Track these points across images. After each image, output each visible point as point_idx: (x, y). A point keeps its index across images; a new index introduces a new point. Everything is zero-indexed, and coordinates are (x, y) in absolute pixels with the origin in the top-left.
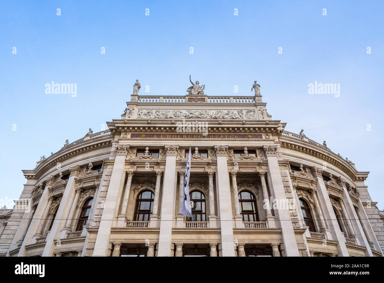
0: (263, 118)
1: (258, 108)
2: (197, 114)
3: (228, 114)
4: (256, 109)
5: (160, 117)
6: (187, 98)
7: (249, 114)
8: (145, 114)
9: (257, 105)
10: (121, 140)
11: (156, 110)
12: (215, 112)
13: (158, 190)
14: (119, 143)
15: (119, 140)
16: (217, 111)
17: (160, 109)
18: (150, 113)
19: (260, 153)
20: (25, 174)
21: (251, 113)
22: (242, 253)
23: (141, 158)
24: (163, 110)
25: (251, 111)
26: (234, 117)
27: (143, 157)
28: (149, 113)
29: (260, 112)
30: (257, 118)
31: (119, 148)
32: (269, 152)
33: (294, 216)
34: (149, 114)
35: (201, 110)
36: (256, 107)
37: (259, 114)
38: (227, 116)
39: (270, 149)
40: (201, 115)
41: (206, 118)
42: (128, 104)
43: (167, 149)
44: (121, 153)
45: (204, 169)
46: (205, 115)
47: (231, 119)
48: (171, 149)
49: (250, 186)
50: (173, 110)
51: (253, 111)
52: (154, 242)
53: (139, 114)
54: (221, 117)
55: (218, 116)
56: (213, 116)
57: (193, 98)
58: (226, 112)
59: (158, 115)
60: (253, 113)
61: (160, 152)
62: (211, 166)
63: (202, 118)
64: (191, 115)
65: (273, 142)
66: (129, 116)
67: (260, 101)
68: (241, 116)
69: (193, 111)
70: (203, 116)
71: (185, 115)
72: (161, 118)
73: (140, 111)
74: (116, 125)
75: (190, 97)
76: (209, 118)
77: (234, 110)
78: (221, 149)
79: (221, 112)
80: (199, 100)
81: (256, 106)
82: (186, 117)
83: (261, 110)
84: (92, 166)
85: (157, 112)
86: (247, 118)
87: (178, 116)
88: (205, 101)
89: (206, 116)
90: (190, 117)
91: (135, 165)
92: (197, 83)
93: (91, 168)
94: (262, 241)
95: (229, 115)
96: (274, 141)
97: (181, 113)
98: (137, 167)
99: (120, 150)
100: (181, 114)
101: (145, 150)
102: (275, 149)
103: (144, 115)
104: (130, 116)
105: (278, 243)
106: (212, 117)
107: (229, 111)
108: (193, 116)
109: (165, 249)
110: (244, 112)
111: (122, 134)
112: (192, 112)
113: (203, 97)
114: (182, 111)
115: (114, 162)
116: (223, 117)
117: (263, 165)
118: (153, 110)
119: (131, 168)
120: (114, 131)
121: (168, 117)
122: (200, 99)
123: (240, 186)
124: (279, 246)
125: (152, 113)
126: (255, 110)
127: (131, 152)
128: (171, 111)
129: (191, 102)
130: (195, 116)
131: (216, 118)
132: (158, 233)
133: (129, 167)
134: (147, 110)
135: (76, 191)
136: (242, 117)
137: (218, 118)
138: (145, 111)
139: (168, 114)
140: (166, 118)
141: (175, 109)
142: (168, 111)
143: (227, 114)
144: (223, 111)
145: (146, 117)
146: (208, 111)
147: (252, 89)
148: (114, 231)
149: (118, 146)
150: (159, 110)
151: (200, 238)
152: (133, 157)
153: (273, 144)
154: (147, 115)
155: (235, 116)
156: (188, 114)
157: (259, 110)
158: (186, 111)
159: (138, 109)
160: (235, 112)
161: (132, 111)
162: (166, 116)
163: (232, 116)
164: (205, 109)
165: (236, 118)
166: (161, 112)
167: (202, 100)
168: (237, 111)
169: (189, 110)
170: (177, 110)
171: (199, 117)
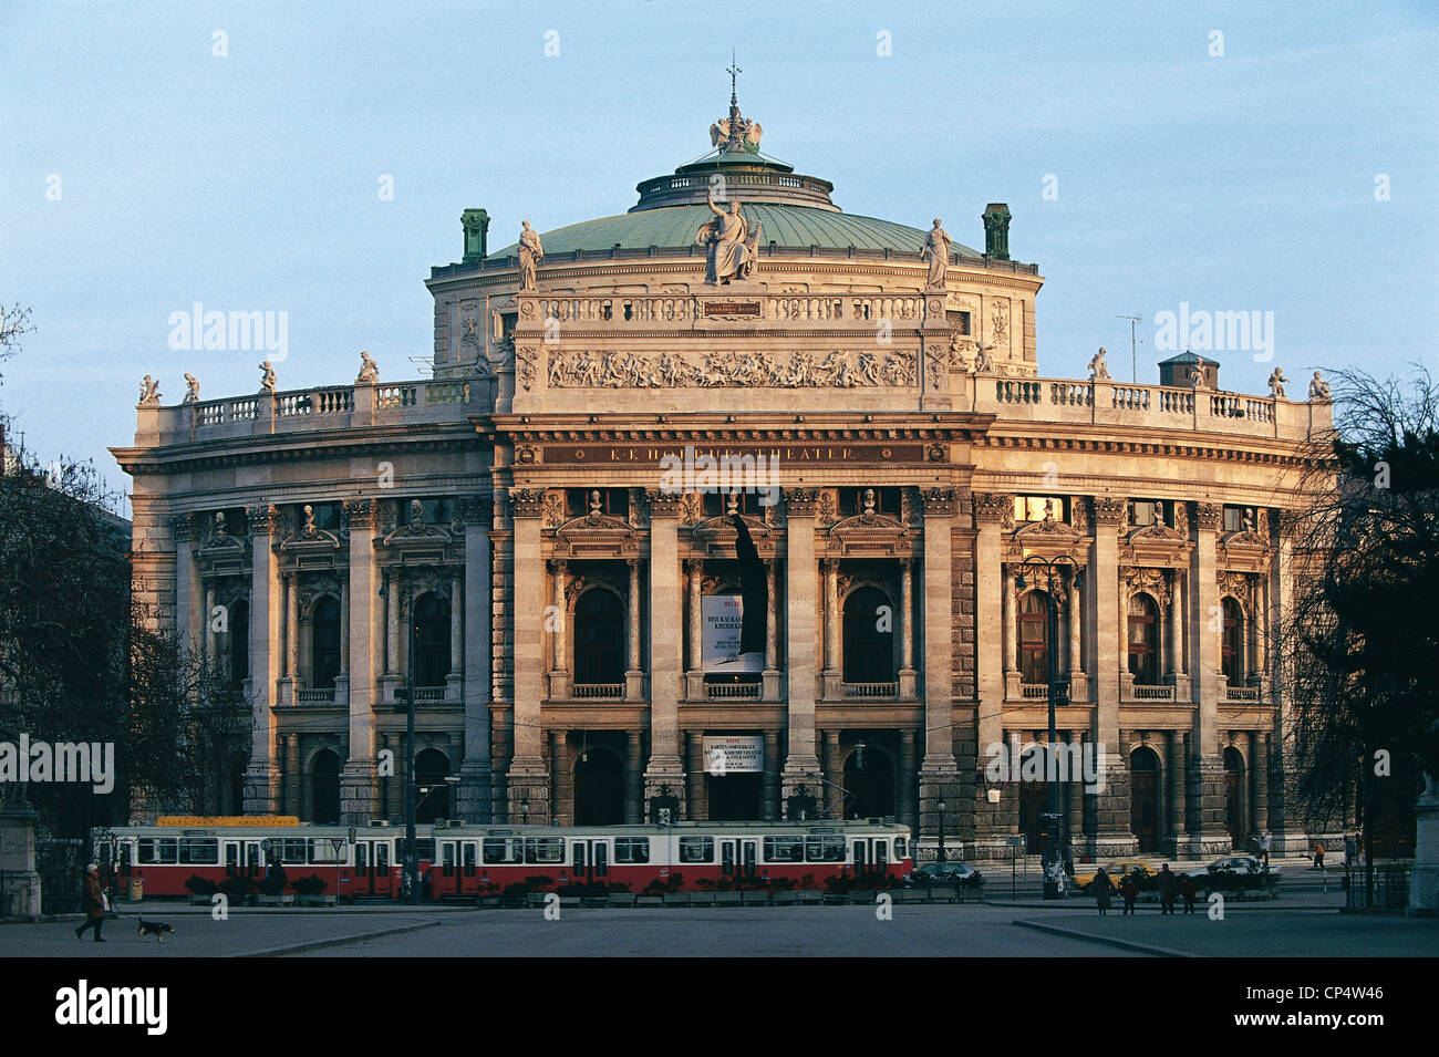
0: (937, 386)
1: (927, 348)
4: (920, 348)
5: (619, 382)
6: (701, 302)
7: (896, 368)
8: (574, 373)
9: (925, 335)
10: (518, 470)
11: (605, 355)
12: (788, 358)
15: (514, 471)
17: (616, 351)
19: (911, 505)
20: (123, 461)
21: (904, 361)
22: (832, 747)
24: (625, 356)
25: (902, 355)
26: (847, 381)
27: (589, 523)
28: (585, 369)
29: (932, 360)
30: (917, 384)
31: (520, 498)
32: (933, 507)
34: (586, 373)
35: (744, 353)
36: (918, 340)
37: (925, 371)
38: (825, 375)
39: (936, 496)
40: (746, 372)
41: (760, 383)
43: (652, 498)
44: (528, 513)
46: (759, 374)
47: (837, 387)
48: (663, 499)
50: (657, 354)
51: (910, 357)
52: (641, 727)
53: (556, 374)
54: (806, 382)
55: (799, 375)
56: (784, 379)
57: (720, 305)
58: (823, 360)
59: (612, 373)
60: (908, 361)
61: (632, 498)
62: (771, 543)
63: (750, 385)
64: (715, 375)
66: (524, 383)
67: (936, 317)
68: (868, 376)
69: (723, 355)
70: (751, 376)
71: (695, 374)
72: (623, 386)
73: (558, 363)
75: (709, 301)
76: (771, 384)
77: (849, 350)
78: (800, 496)
79: (810, 360)
80: (742, 313)
81: (921, 336)
82: (699, 379)
83: (932, 353)
85: (610, 364)
86: (888, 382)
87: (676, 380)
88: (762, 314)
89: (760, 378)
90: (713, 381)
91: (567, 542)
95: (835, 372)
96: (952, 468)
97: (683, 364)
98: (574, 547)
99: (521, 502)
100: (686, 371)
101: (592, 501)
102: (950, 495)
103: (568, 374)
105: (913, 727)
106: (778, 381)
107: (832, 354)
110: (879, 359)
111: (517, 448)
112: (717, 362)
113: (754, 300)
114: (688, 357)
116: (813, 379)
119: (557, 550)
121: (646, 382)
122: (743, 306)
126: (917, 350)
127: (549, 501)
128: (652, 355)
129: (714, 319)
130: (728, 378)
131: (793, 385)
132: (648, 710)
133: (552, 546)
134: (576, 356)
136: (873, 381)
137: (797, 384)
138: (571, 360)
139: (644, 368)
140: (640, 385)
141: (663, 350)
142: (644, 357)
143: (824, 370)
144: (814, 353)
146: (767, 355)
149: (513, 491)
150: (614, 357)
151: (741, 718)
152: (559, 517)
154: (581, 375)
155: (849, 376)
156: (704, 368)
157: (928, 354)
158: (698, 355)
159: (550, 353)
160: (852, 362)
161: (534, 363)
162: (641, 380)
163: (839, 376)
164: (761, 350)
165: (852, 385)
166: (622, 363)
167: (751, 312)
168: (856, 354)
169: (708, 354)
170: (672, 354)
171: (739, 383)
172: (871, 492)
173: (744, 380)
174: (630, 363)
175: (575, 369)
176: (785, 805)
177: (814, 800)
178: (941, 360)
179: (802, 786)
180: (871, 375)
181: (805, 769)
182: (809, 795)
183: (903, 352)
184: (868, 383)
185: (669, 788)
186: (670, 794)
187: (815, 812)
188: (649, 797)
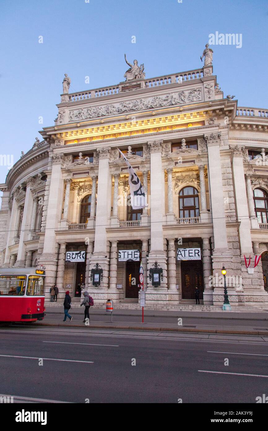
0: (209, 98)
1: (205, 85)
2: (131, 105)
3: (167, 100)
4: (202, 86)
5: (91, 117)
6: (120, 86)
7: (193, 95)
8: (77, 116)
9: (204, 81)
10: (55, 148)
11: (87, 109)
12: (151, 99)
13: (93, 195)
14: (54, 152)
15: (53, 149)
16: (154, 97)
17: (90, 107)
18: (82, 114)
19: (202, 143)
21: (196, 93)
22: (171, 247)
23: (75, 164)
24: (94, 108)
25: (195, 91)
26: (173, 103)
27: (78, 164)
28: (80, 113)
29: (207, 89)
30: (202, 99)
31: (54, 158)
32: (211, 141)
33: (231, 210)
34: (81, 116)
35: (135, 101)
36: (202, 84)
37: (205, 93)
38: (165, 103)
39: (212, 137)
40: (135, 106)
41: (141, 109)
42: (59, 106)
43: (99, 152)
44: (57, 163)
45: (137, 169)
47: (170, 105)
48: (103, 152)
49: (192, 181)
50: (105, 106)
51: (199, 91)
52: (92, 240)
53: (71, 117)
54: (158, 105)
55: (155, 104)
56: (149, 106)
57: (127, 87)
58: (164, 97)
59: (89, 114)
60: (198, 92)
61: (95, 155)
62: (145, 165)
63: (137, 110)
64: (125, 109)
65: (218, 128)
66: (60, 120)
67: (209, 74)
69: (127, 102)
70: (137, 107)
71: (117, 110)
72: (93, 118)
73: (72, 113)
74: (48, 134)
75: (123, 86)
76: (145, 109)
77: (174, 92)
78: (155, 145)
79: (159, 99)
80: (134, 88)
81: (202, 82)
82: (119, 111)
83: (208, 87)
84: (41, 177)
85: (89, 111)
86: (190, 101)
87: (111, 112)
88: (141, 87)
89: (141, 107)
90: (123, 111)
91: (71, 172)
92: (136, 62)
93: (41, 178)
94: (192, 235)
95: (169, 101)
96: (218, 126)
97: (113, 107)
98: (73, 174)
99: (55, 159)
100: (114, 109)
101: (79, 156)
102: (219, 137)
103: (75, 117)
104: (62, 120)
105: (208, 236)
106: (147, 107)
107: (168, 95)
108: (127, 109)
109: (100, 246)
110: (187, 93)
111: (56, 141)
112: (126, 105)
113: (139, 83)
114: (115, 105)
115: (51, 172)
116: (160, 105)
117: (203, 157)
118: (84, 110)
119: (68, 176)
120: (48, 140)
121: (100, 115)
122: (135, 85)
123: (182, 182)
124: (210, 240)
126: (201, 88)
127: (66, 160)
128: (103, 107)
129: (125, 91)
130: (129, 109)
131: (153, 108)
132: (94, 233)
133: (66, 175)
134: (78, 110)
135: (34, 200)
136: (184, 101)
138: (76, 112)
139: (100, 111)
140: (99, 117)
141: (107, 104)
142: (100, 107)
143: (165, 100)
144: (161, 96)
145: (78, 119)
146: (143, 100)
147: (201, 58)
148: (58, 233)
149: (52, 155)
150: (90, 109)
151: (133, 235)
152: (69, 164)
153: (217, 131)
154: (79, 116)
155: (174, 101)
156: (121, 107)
157: (206, 88)
158: (119, 104)
159: (69, 111)
160: (176, 96)
161: (63, 114)
162: (98, 114)
163: (171, 101)
164: (140, 98)
165: (176, 104)
166: (92, 110)
167: (138, 87)
168: (177, 94)
169: (123, 103)
170: (110, 105)
171: (133, 110)
172: (184, 139)
173: (134, 108)
178: (211, 88)
179: (156, 263)
180: (183, 100)
181: (158, 255)
182: (159, 267)
183: (196, 89)
184: (182, 102)
185: (99, 265)
186: (100, 268)
187: (162, 276)
188: (91, 269)
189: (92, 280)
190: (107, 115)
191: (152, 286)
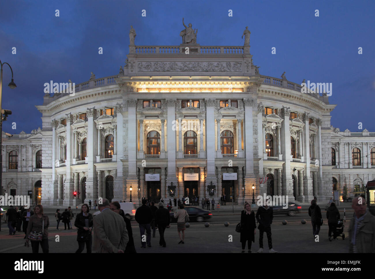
0: (248, 71)
1: (245, 61)
2: (190, 66)
3: (218, 67)
4: (243, 61)
6: (181, 48)
7: (236, 66)
8: (145, 67)
9: (245, 57)
10: (129, 94)
11: (154, 62)
12: (206, 64)
14: (129, 97)
16: (208, 63)
17: (157, 61)
19: (241, 104)
21: (238, 65)
22: (219, 172)
25: (238, 63)
27: (150, 109)
28: (148, 66)
29: (246, 64)
30: (242, 71)
31: (129, 102)
32: (248, 104)
33: (256, 150)
34: (149, 68)
35: (193, 62)
37: (245, 67)
38: (216, 68)
39: (248, 101)
40: (194, 68)
43: (168, 102)
44: (132, 106)
45: (196, 117)
46: (198, 68)
47: (220, 72)
48: (171, 102)
49: (230, 127)
50: (169, 62)
52: (165, 166)
53: (140, 67)
54: (211, 70)
55: (209, 68)
56: (205, 69)
58: (216, 64)
59: (156, 67)
60: (240, 65)
61: (162, 102)
62: (202, 115)
63: (195, 71)
64: (186, 68)
66: (131, 70)
67: (248, 52)
68: (228, 69)
69: (188, 63)
70: (196, 69)
71: (180, 68)
73: (140, 64)
75: (184, 48)
76: (201, 71)
77: (223, 62)
78: (210, 101)
79: (212, 64)
80: (192, 51)
81: (243, 58)
82: (181, 70)
83: (247, 62)
85: (156, 65)
86: (234, 70)
87: (174, 69)
88: (198, 52)
90: (184, 70)
91: (144, 114)
92: (190, 26)
96: (252, 94)
97: (176, 65)
98: (145, 116)
100: (177, 67)
101: (150, 102)
102: (252, 101)
103: (144, 68)
104: (133, 70)
105: (242, 166)
106: (203, 70)
107: (219, 63)
108: (187, 69)
110: (232, 64)
111: (129, 88)
112: (186, 65)
113: (196, 47)
114: (178, 63)
115: (128, 113)
116: (213, 70)
117: (241, 114)
118: (151, 63)
119: (141, 117)
121: (166, 70)
122: (193, 49)
124: (243, 168)
125: (151, 66)
126: (242, 62)
128: (167, 63)
130: (189, 69)
132: (167, 161)
133: (139, 116)
134: (146, 63)
137: (208, 71)
138: (144, 64)
139: (165, 66)
140: (164, 71)
141: (171, 61)
142: (165, 63)
144: (213, 63)
145: (146, 70)
146: (200, 63)
147: (242, 37)
149: (128, 100)
150: (157, 63)
151: (194, 163)
152: (141, 108)
153: (251, 97)
154: (147, 68)
155: (223, 69)
156: (182, 66)
157: (246, 63)
158: (181, 63)
159: (138, 62)
160: (224, 65)
161: (134, 64)
163: (221, 68)
164: (198, 61)
165: (224, 71)
166: (159, 65)
167: (195, 51)
168: (225, 63)
169: (184, 62)
170: (173, 62)
171: (192, 70)
173: (193, 69)
174: (161, 64)
175: (145, 66)
176: (206, 188)
177: (214, 187)
178: (249, 64)
179: (211, 182)
180: (229, 69)
181: (212, 177)
182: (213, 185)
183: (238, 62)
184: (228, 70)
185: (173, 183)
186: (174, 185)
187: (215, 190)
188: (168, 186)
189: (169, 193)
190: (171, 71)
191: (209, 196)
